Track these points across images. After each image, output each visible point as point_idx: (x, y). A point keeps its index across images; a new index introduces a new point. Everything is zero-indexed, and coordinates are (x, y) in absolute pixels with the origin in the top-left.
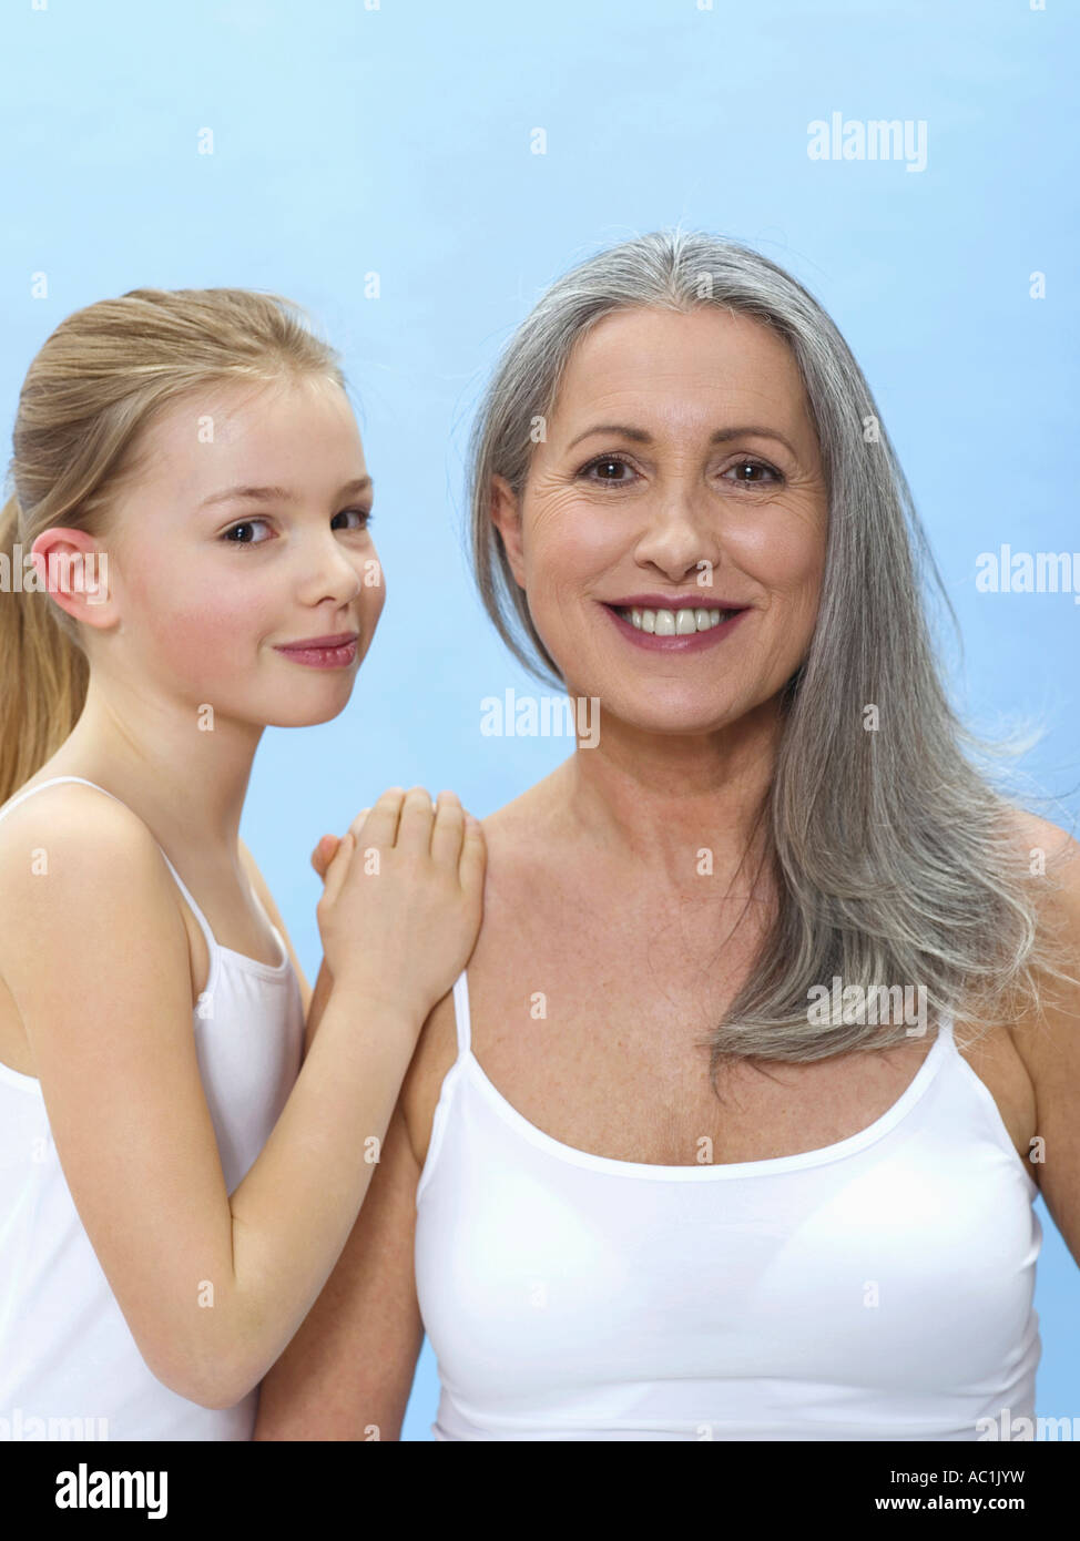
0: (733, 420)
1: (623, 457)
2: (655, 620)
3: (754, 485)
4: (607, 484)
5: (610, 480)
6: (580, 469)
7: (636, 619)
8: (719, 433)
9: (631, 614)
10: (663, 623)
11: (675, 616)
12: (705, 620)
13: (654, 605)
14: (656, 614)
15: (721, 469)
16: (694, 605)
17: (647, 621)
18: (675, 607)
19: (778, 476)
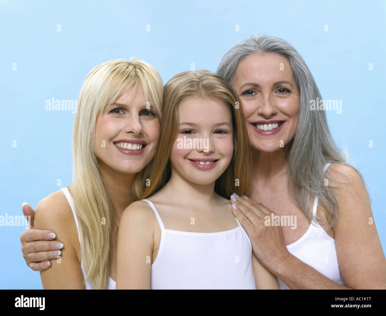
0: (277, 80)
1: (253, 90)
2: (263, 127)
3: (284, 94)
4: (250, 96)
5: (250, 95)
6: (243, 93)
7: (259, 126)
8: (275, 83)
9: (257, 126)
10: (265, 127)
11: (268, 125)
12: (275, 126)
13: (263, 123)
14: (263, 125)
15: (276, 91)
16: (272, 123)
17: (261, 127)
18: (267, 123)
19: (288, 91)
